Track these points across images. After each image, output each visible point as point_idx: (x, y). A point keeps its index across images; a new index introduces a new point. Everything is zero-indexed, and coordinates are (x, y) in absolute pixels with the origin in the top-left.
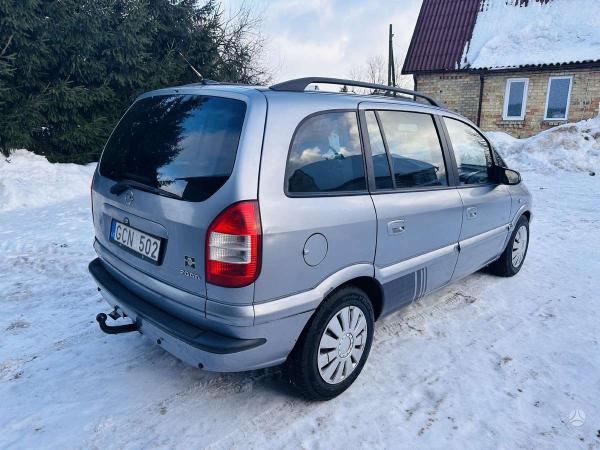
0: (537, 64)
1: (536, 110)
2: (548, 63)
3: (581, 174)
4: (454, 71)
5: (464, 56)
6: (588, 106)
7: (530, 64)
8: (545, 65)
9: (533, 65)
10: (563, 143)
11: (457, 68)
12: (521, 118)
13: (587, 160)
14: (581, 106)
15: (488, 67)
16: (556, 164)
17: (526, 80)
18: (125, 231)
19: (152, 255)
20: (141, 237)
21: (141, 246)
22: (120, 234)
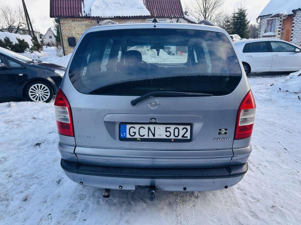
4: (80, 17)
5: (83, 9)
11: (81, 16)
15: (100, 16)
18: (142, 129)
19: (183, 136)
20: (166, 128)
21: (168, 134)
22: (135, 133)
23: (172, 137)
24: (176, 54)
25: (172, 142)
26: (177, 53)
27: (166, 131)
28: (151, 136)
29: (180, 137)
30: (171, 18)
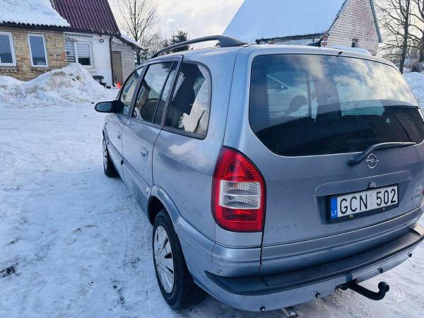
0: (17, 22)
1: (24, 59)
2: (26, 23)
3: (85, 104)
6: (60, 58)
7: (12, 22)
8: (23, 24)
9: (14, 23)
10: (62, 83)
12: (14, 64)
13: (82, 94)
14: (55, 57)
16: (66, 98)
17: (10, 34)
18: (354, 199)
19: (392, 202)
20: (378, 193)
21: (379, 201)
22: (346, 207)
23: (383, 205)
24: (112, 87)
25: (383, 211)
26: (114, 86)
27: (378, 198)
28: (363, 209)
29: (389, 204)
30: (100, 34)
